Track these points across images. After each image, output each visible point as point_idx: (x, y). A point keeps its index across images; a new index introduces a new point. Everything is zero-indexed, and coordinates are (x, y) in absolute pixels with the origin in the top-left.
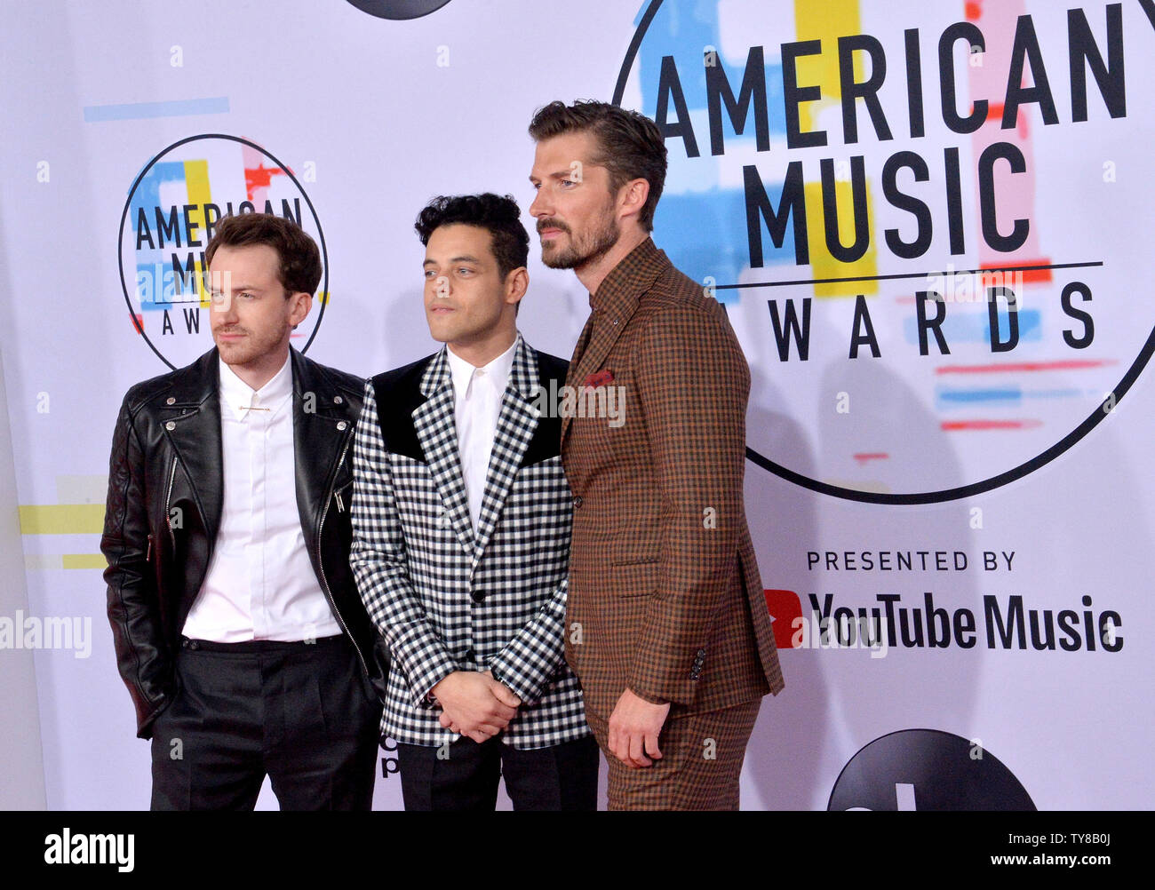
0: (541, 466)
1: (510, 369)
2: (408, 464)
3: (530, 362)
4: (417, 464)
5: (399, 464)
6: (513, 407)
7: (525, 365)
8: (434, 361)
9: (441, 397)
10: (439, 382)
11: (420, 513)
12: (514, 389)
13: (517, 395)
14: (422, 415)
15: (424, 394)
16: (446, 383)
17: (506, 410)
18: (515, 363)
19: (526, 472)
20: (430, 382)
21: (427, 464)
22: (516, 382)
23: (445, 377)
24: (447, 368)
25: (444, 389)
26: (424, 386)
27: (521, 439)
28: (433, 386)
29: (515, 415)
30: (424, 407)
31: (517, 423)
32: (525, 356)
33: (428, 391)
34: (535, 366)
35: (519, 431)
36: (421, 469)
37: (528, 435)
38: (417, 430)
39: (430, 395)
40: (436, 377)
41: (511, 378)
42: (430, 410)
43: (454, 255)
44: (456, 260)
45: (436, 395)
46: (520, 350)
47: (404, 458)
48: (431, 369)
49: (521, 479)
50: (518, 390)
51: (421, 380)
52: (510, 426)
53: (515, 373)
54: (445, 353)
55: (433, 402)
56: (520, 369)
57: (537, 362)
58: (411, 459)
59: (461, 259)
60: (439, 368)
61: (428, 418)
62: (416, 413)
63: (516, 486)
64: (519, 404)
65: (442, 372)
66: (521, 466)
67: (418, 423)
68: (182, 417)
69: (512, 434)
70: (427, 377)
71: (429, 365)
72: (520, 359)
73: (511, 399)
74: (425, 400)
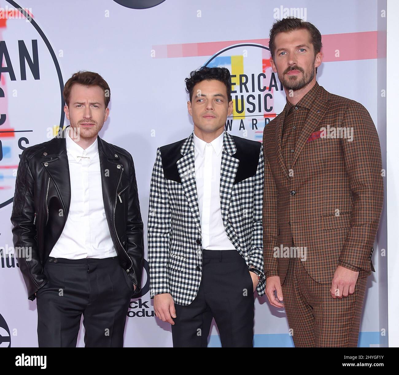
0: (241, 183)
1: (222, 144)
2: (174, 184)
3: (230, 140)
4: (178, 184)
5: (171, 184)
6: (226, 160)
7: (229, 141)
8: (187, 141)
9: (189, 156)
10: (189, 149)
11: (179, 205)
12: (225, 152)
13: (228, 155)
14: (181, 163)
15: (182, 154)
16: (192, 150)
17: (224, 161)
18: (224, 141)
19: (236, 186)
20: (185, 149)
21: (182, 183)
22: (226, 149)
23: (192, 147)
24: (193, 144)
25: (191, 152)
26: (182, 151)
27: (232, 172)
28: (186, 151)
29: (228, 163)
30: (182, 159)
31: (229, 166)
32: (228, 138)
33: (184, 153)
34: (233, 141)
35: (231, 169)
36: (180, 186)
37: (235, 170)
38: (178, 169)
39: (185, 154)
40: (188, 147)
41: (224, 147)
42: (184, 161)
43: (215, 94)
44: (216, 95)
45: (187, 154)
46: (225, 135)
47: (173, 182)
48: (185, 144)
49: (235, 190)
50: (228, 152)
51: (181, 148)
52: (227, 168)
53: (225, 145)
54: (192, 137)
55: (186, 158)
56: (227, 143)
57: (233, 140)
58: (176, 182)
59: (218, 95)
60: (189, 143)
61: (183, 164)
62: (178, 162)
63: (233, 193)
64: (229, 158)
65: (190, 145)
66: (234, 184)
67: (179, 166)
68: (51, 161)
69: (228, 171)
70: (183, 147)
71: (185, 142)
72: (226, 139)
73: (225, 156)
74: (183, 156)
